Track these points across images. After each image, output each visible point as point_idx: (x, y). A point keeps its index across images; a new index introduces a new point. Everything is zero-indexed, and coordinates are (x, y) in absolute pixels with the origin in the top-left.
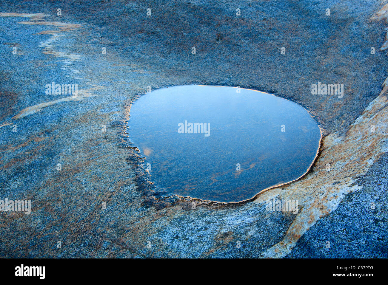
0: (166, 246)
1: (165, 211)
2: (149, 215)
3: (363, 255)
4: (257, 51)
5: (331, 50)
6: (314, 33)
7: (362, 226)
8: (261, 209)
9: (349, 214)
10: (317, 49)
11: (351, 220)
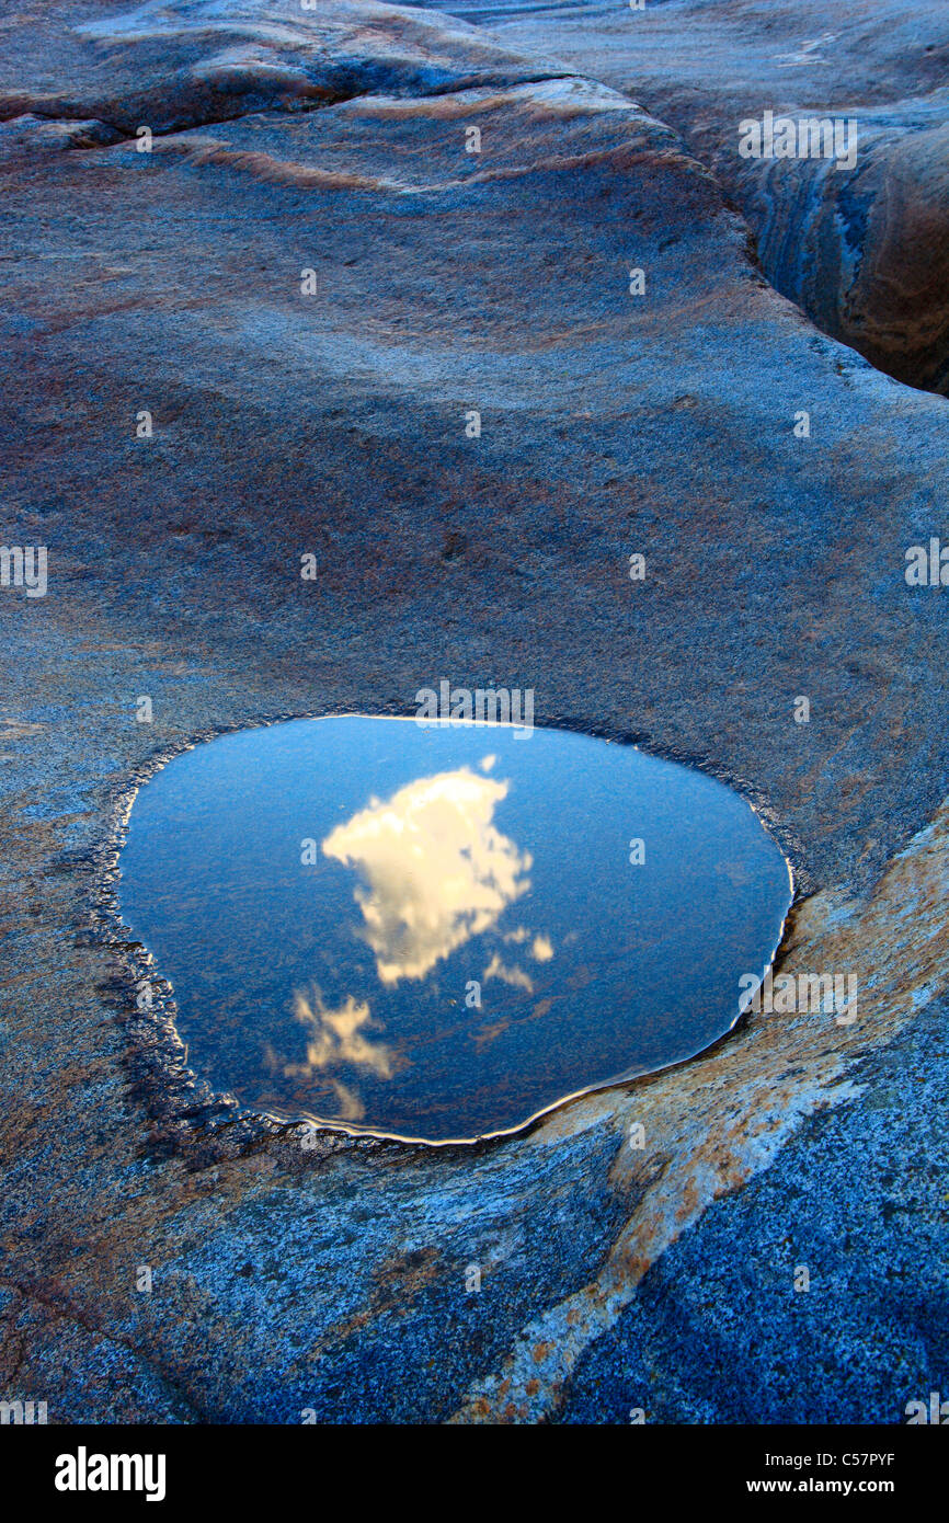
0: (207, 1305)
1: (216, 1176)
2: (160, 1191)
3: (840, 1332)
4: (583, 594)
5: (840, 589)
6: (781, 528)
7: (843, 1227)
8: (547, 1165)
9: (807, 1187)
10: (792, 586)
11: (811, 1204)
